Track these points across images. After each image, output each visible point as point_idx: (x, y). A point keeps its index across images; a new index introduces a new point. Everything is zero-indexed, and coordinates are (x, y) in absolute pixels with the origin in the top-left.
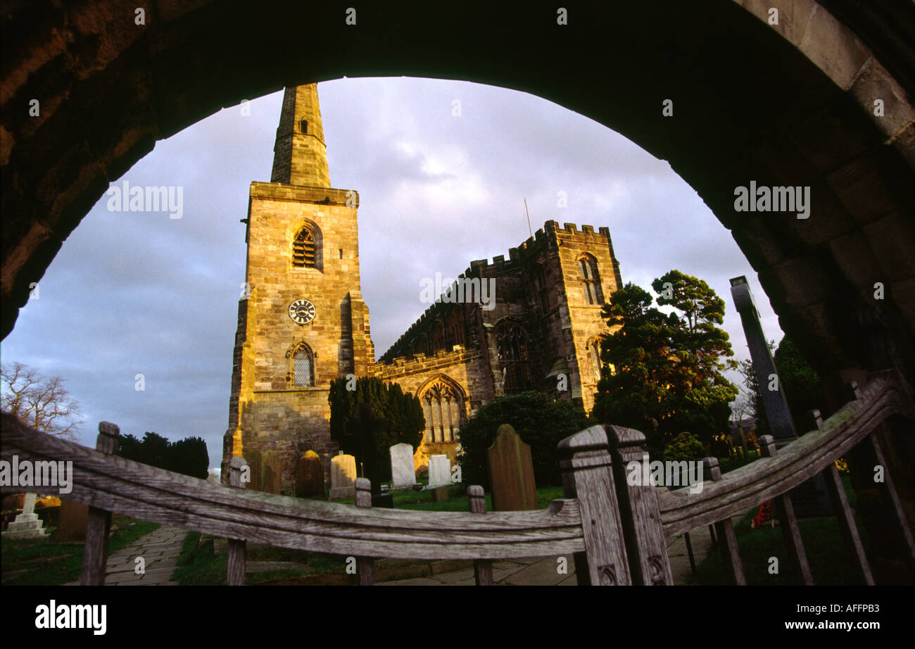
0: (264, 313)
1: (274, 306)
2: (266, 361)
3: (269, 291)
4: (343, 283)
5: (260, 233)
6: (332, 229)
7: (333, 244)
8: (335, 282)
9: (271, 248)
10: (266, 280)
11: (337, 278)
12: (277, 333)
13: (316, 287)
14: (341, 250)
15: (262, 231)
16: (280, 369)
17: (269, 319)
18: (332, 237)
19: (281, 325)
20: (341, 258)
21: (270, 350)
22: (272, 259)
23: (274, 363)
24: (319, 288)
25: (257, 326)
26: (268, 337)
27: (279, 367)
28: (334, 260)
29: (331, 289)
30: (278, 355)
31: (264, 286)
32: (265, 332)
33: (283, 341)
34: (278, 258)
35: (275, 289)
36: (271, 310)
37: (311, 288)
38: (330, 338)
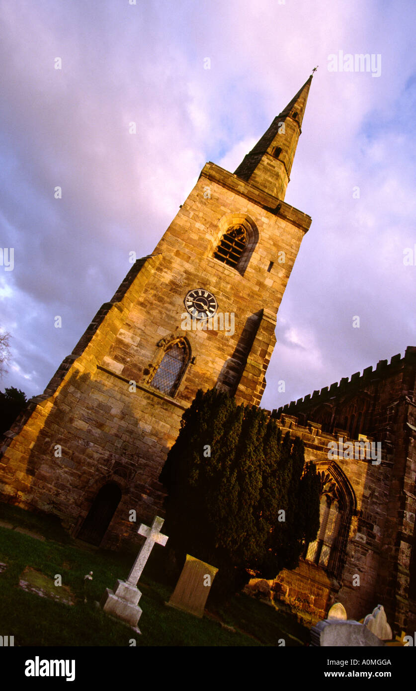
0: (158, 284)
1: (172, 283)
2: (132, 338)
3: (174, 265)
4: (260, 296)
5: (194, 207)
6: (270, 238)
7: (265, 253)
8: (253, 292)
9: (198, 225)
10: (178, 254)
11: (256, 288)
12: (161, 312)
13: (229, 286)
14: (272, 264)
15: (198, 207)
16: (143, 355)
17: (160, 294)
18: (268, 246)
19: (170, 307)
20: (269, 270)
21: (143, 328)
22: (195, 237)
23: (140, 345)
24: (232, 288)
25: (143, 295)
26: (148, 313)
27: (143, 352)
28: (260, 268)
29: (245, 296)
30: (149, 339)
31: (172, 258)
32: (149, 305)
33: (162, 326)
34: (201, 239)
35: (182, 266)
36: (167, 285)
37: (223, 284)
38: (219, 349)
